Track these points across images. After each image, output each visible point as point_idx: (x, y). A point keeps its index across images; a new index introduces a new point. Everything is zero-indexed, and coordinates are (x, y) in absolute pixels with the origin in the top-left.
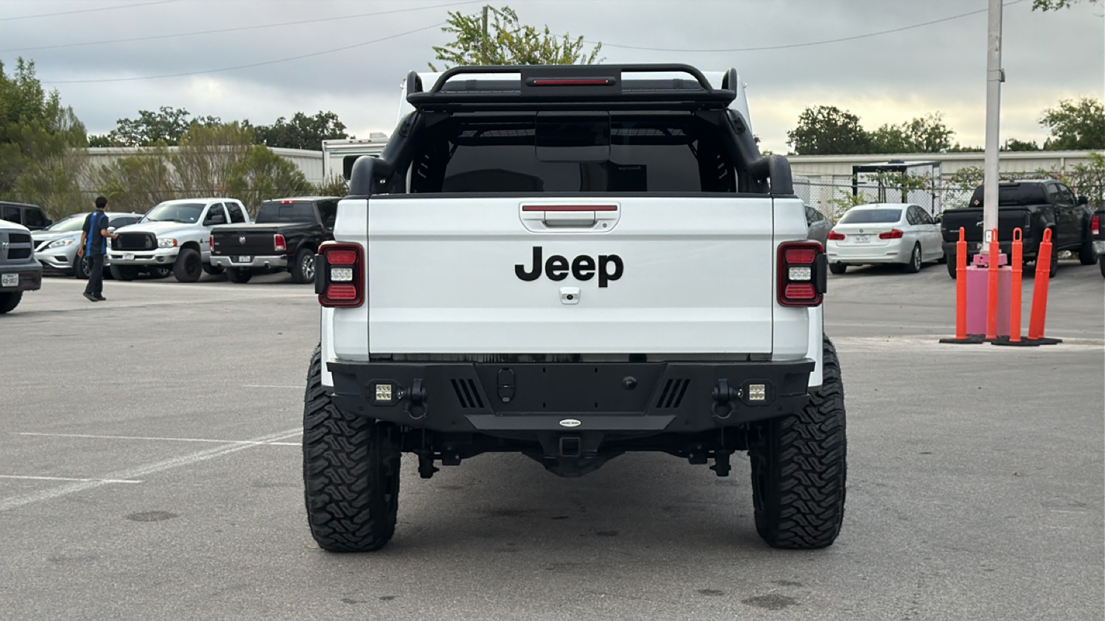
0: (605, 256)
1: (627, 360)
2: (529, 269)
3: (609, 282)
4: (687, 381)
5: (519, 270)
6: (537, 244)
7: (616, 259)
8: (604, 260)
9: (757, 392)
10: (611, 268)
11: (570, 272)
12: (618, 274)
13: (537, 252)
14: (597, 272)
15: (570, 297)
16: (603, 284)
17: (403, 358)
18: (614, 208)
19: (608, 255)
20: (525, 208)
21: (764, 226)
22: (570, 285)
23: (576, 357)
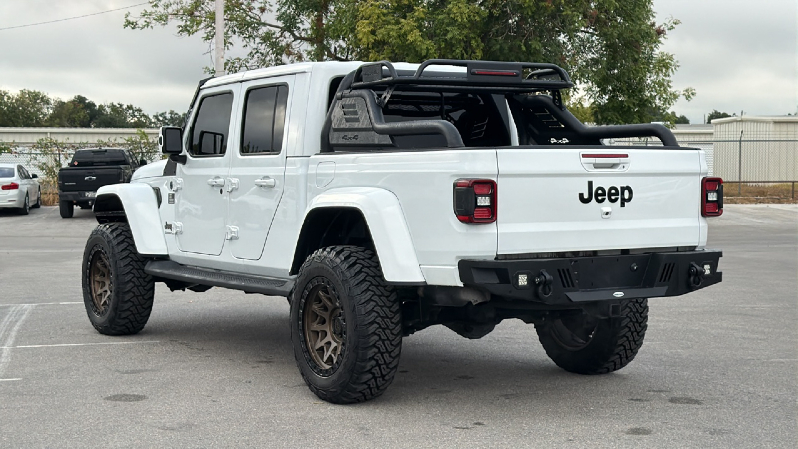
0: (624, 187)
1: (620, 254)
2: (586, 196)
3: (626, 203)
4: (674, 264)
5: (581, 195)
6: (590, 179)
7: (629, 188)
8: (623, 189)
9: (707, 270)
10: (627, 194)
11: (607, 197)
12: (630, 199)
13: (590, 184)
14: (620, 197)
15: (607, 213)
16: (623, 205)
17: (504, 258)
18: (627, 156)
19: (625, 185)
20: (584, 156)
22: (607, 206)
23: (595, 253)
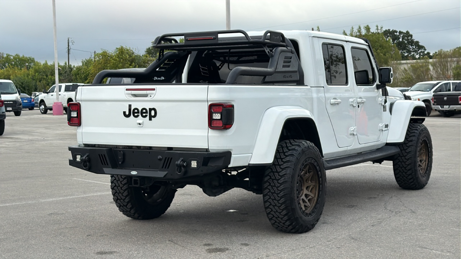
0: (151, 108)
1: (167, 149)
2: (127, 113)
3: (153, 119)
4: (171, 158)
5: (124, 113)
6: (130, 103)
7: (154, 109)
8: (151, 110)
9: (194, 164)
10: (153, 113)
11: (140, 114)
12: (155, 116)
13: (130, 106)
14: (148, 114)
15: (140, 124)
16: (150, 119)
17: (98, 146)
18: (154, 89)
19: (152, 108)
20: (127, 90)
21: (203, 97)
22: (140, 119)
23: (150, 148)
